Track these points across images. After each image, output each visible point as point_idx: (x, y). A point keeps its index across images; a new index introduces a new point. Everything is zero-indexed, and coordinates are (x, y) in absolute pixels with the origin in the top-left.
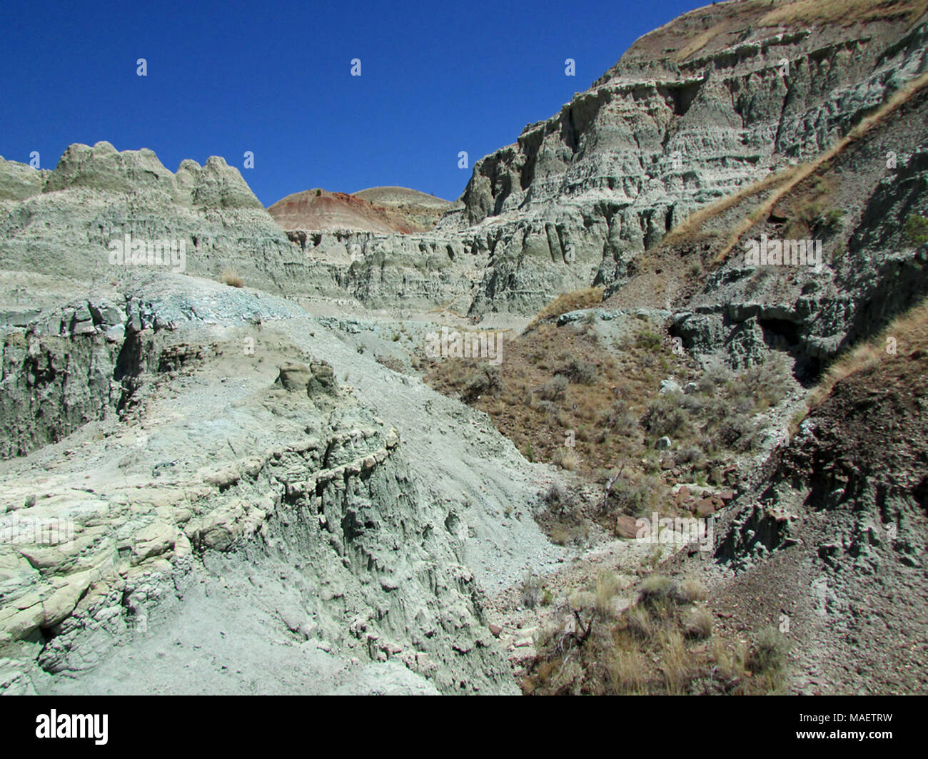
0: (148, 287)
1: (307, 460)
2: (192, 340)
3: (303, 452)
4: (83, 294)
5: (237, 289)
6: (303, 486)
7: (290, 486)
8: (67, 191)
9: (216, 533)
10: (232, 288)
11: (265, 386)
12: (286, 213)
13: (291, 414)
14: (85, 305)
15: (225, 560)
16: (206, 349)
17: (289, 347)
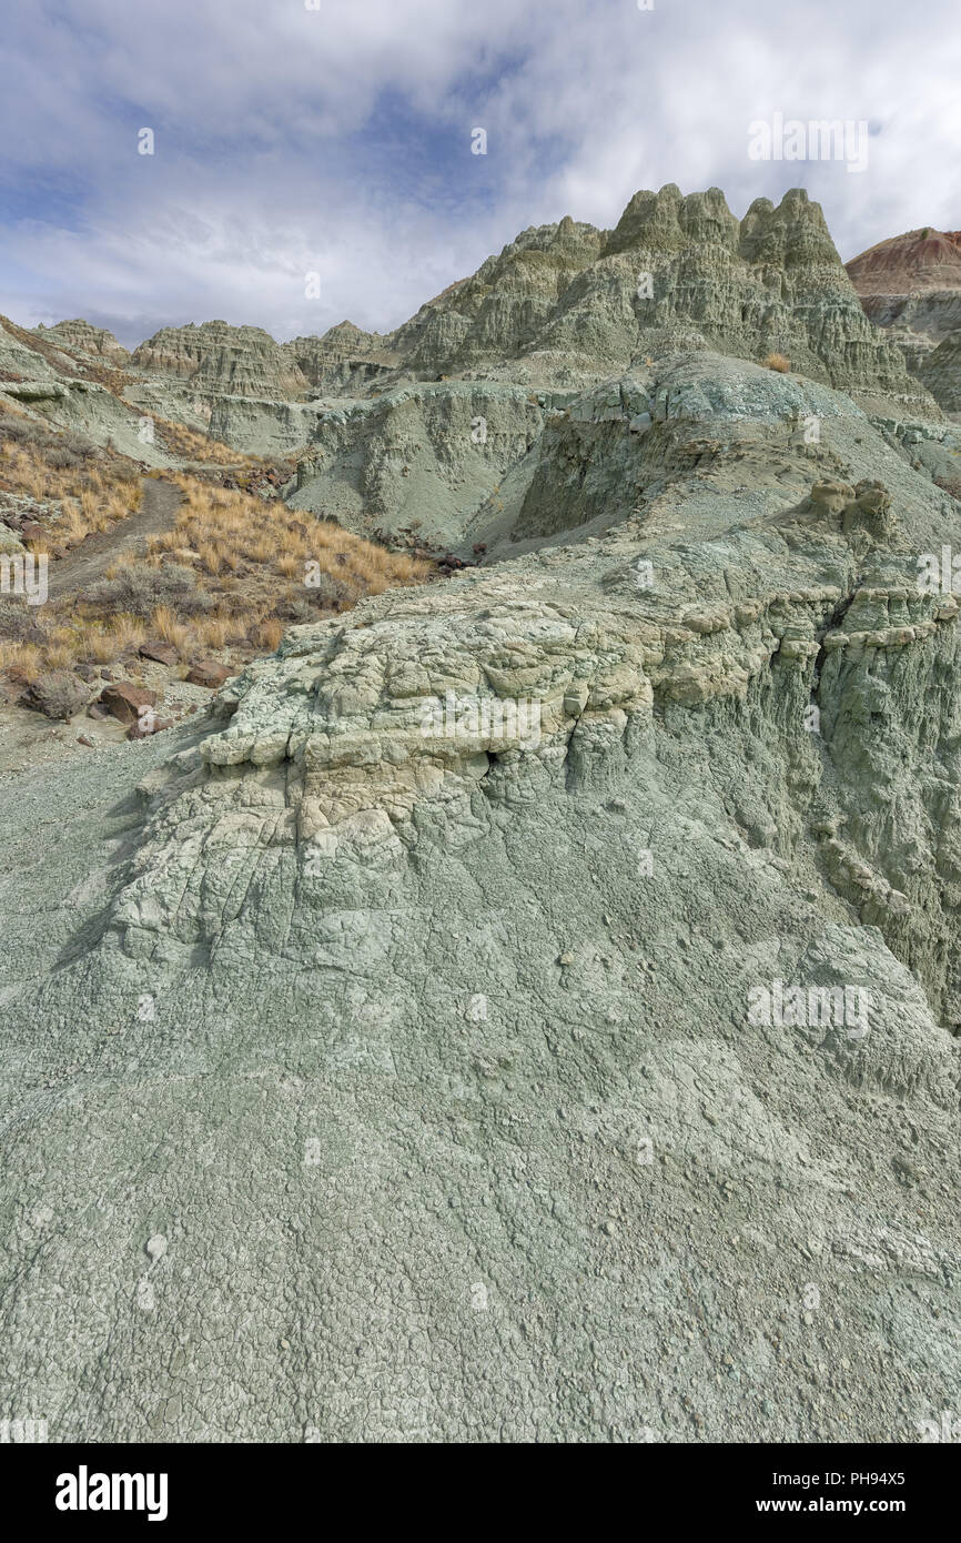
0: (681, 371)
1: (817, 614)
2: (715, 438)
3: (814, 602)
4: (618, 377)
5: (779, 375)
6: (802, 647)
7: (786, 642)
8: (623, 255)
9: (685, 688)
10: (774, 373)
11: (788, 505)
12: (867, 272)
13: (811, 549)
14: (616, 389)
15: (687, 719)
16: (726, 448)
17: (826, 455)
